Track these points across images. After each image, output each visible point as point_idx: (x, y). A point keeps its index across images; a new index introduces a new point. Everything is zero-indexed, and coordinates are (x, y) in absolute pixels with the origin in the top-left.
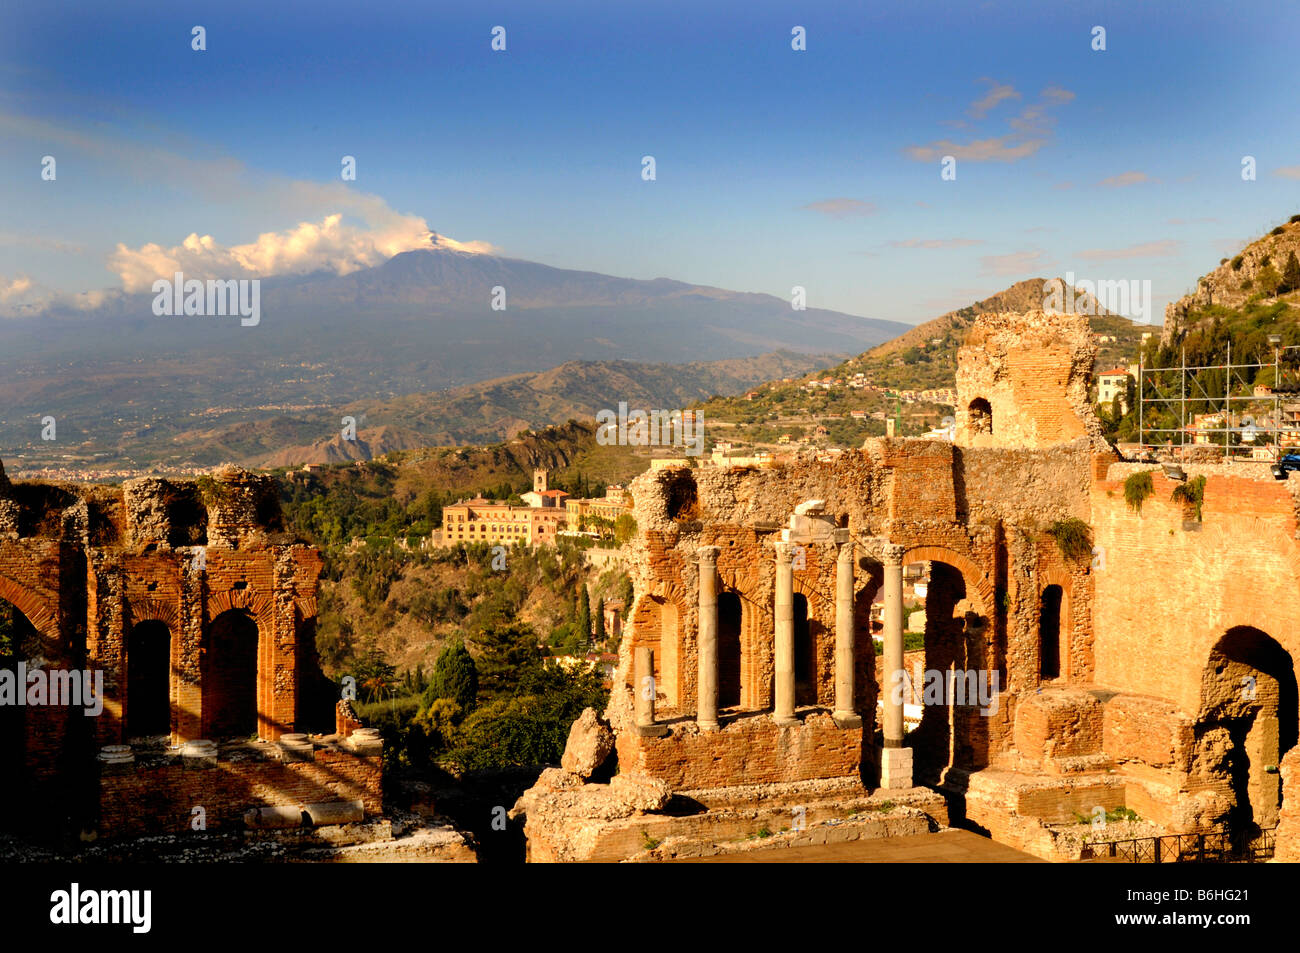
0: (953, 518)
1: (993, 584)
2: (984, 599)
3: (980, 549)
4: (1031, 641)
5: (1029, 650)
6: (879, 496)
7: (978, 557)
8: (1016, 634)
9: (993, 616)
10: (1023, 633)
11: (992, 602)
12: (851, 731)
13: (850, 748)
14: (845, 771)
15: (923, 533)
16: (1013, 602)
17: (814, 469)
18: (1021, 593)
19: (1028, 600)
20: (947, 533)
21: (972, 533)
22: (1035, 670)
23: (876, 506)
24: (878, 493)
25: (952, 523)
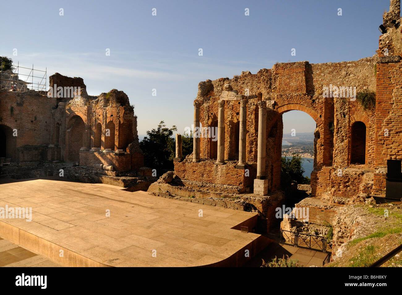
0: (305, 92)
1: (323, 120)
2: (319, 125)
3: (317, 105)
4: (344, 146)
5: (343, 150)
6: (275, 85)
7: (316, 108)
8: (337, 142)
9: (323, 134)
10: (340, 142)
11: (323, 127)
12: (240, 170)
13: (239, 176)
14: (238, 184)
15: (290, 98)
16: (335, 128)
17: (248, 77)
18: (339, 125)
19: (343, 127)
20: (301, 99)
21: (314, 98)
22: (346, 159)
23: (273, 89)
24: (274, 84)
25: (304, 94)
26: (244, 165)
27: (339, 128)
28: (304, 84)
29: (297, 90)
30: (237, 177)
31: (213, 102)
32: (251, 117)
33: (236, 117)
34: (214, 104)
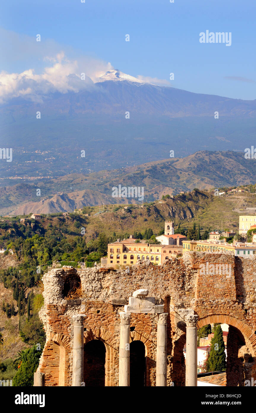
0: (235, 299)
3: (251, 317)
6: (189, 285)
7: (250, 321)
15: (215, 307)
17: (149, 270)
20: (230, 307)
21: (246, 307)
23: (187, 291)
24: (189, 283)
25: (233, 301)
28: (234, 286)
29: (224, 294)
32: (155, 334)
34: (89, 313)
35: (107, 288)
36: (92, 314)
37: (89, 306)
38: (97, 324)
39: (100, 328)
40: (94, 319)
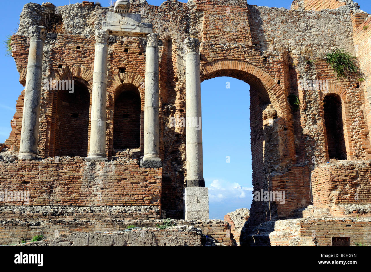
0: (250, 44)
1: (283, 88)
2: (278, 97)
3: (272, 65)
4: (318, 129)
5: (318, 136)
6: (195, 29)
7: (271, 70)
8: (306, 124)
9: (285, 110)
10: (311, 123)
11: (284, 100)
12: (152, 169)
13: (151, 183)
14: (146, 202)
15: (227, 51)
16: (302, 103)
17: (145, 8)
18: (308, 97)
19: (313, 101)
20: (245, 52)
21: (265, 55)
22: (324, 150)
23: (192, 35)
24: (194, 27)
25: (249, 46)
26: (160, 159)
27: (307, 103)
28: (249, 31)
29: (237, 39)
30: (146, 187)
31: (65, 44)
33: (119, 75)
34: (66, 48)
35: (91, 25)
36: (70, 49)
37: (66, 40)
38: (76, 61)
39: (80, 65)
40: (73, 55)
